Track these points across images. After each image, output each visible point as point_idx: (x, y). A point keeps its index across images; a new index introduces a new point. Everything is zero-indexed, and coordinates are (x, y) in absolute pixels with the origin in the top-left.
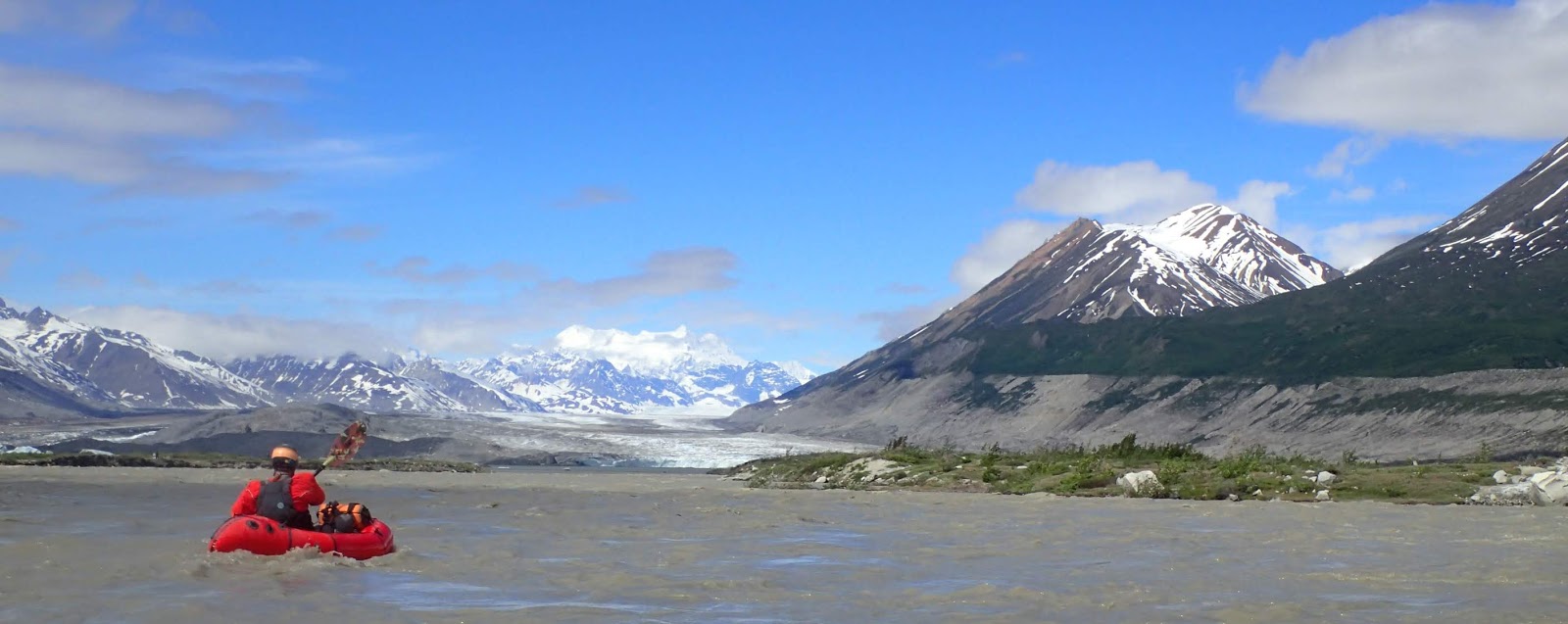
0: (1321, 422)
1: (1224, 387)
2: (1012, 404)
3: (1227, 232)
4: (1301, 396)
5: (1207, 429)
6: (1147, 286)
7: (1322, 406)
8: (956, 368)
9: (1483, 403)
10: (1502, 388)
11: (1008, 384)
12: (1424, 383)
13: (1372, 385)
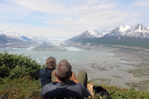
0: (104, 47)
1: (99, 44)
2: (86, 44)
3: (95, 31)
4: (103, 45)
5: (98, 47)
6: (91, 35)
7: (105, 46)
8: (82, 42)
9: (114, 47)
10: (115, 46)
11: (85, 43)
12: (110, 45)
13: (107, 45)
